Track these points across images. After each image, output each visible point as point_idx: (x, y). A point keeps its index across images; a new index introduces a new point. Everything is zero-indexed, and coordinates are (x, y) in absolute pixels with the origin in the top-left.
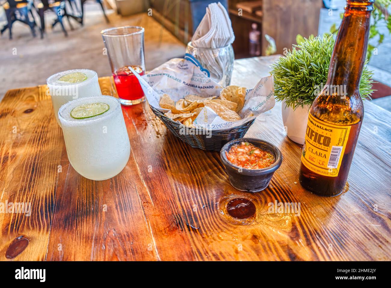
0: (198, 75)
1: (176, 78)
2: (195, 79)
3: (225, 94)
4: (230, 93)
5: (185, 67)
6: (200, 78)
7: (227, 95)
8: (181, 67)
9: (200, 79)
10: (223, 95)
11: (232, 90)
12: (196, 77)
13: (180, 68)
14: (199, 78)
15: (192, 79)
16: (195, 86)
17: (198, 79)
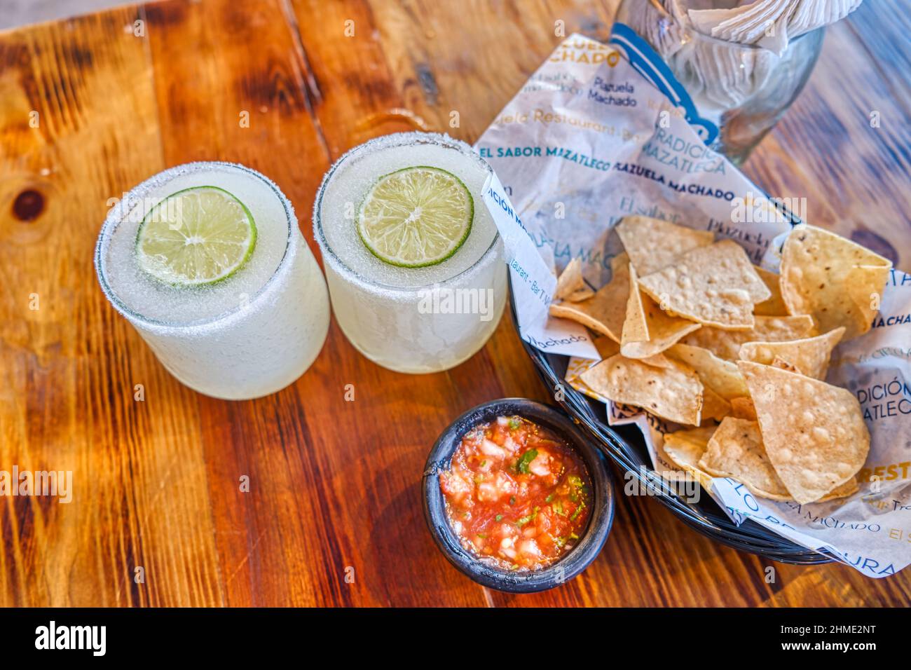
0: (680, 145)
1: (594, 160)
2: (661, 155)
3: (798, 271)
4: (816, 270)
5: (623, 95)
6: (687, 156)
7: (806, 278)
8: (602, 93)
9: (685, 161)
10: (791, 276)
11: (828, 257)
12: (667, 147)
13: (602, 100)
14: (681, 156)
15: (647, 149)
16: (657, 176)
17: (676, 158)
